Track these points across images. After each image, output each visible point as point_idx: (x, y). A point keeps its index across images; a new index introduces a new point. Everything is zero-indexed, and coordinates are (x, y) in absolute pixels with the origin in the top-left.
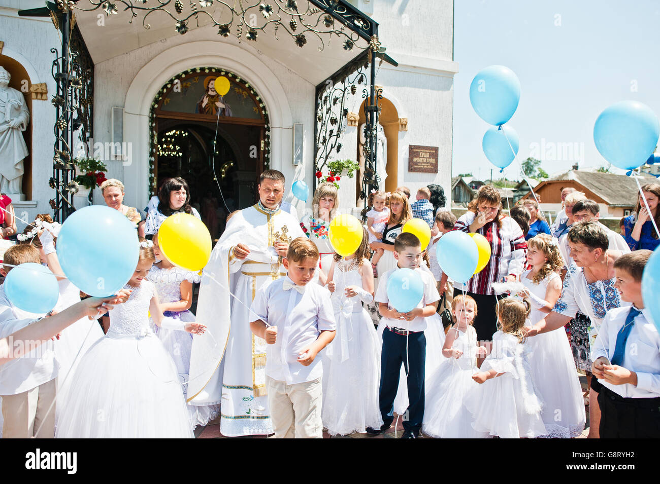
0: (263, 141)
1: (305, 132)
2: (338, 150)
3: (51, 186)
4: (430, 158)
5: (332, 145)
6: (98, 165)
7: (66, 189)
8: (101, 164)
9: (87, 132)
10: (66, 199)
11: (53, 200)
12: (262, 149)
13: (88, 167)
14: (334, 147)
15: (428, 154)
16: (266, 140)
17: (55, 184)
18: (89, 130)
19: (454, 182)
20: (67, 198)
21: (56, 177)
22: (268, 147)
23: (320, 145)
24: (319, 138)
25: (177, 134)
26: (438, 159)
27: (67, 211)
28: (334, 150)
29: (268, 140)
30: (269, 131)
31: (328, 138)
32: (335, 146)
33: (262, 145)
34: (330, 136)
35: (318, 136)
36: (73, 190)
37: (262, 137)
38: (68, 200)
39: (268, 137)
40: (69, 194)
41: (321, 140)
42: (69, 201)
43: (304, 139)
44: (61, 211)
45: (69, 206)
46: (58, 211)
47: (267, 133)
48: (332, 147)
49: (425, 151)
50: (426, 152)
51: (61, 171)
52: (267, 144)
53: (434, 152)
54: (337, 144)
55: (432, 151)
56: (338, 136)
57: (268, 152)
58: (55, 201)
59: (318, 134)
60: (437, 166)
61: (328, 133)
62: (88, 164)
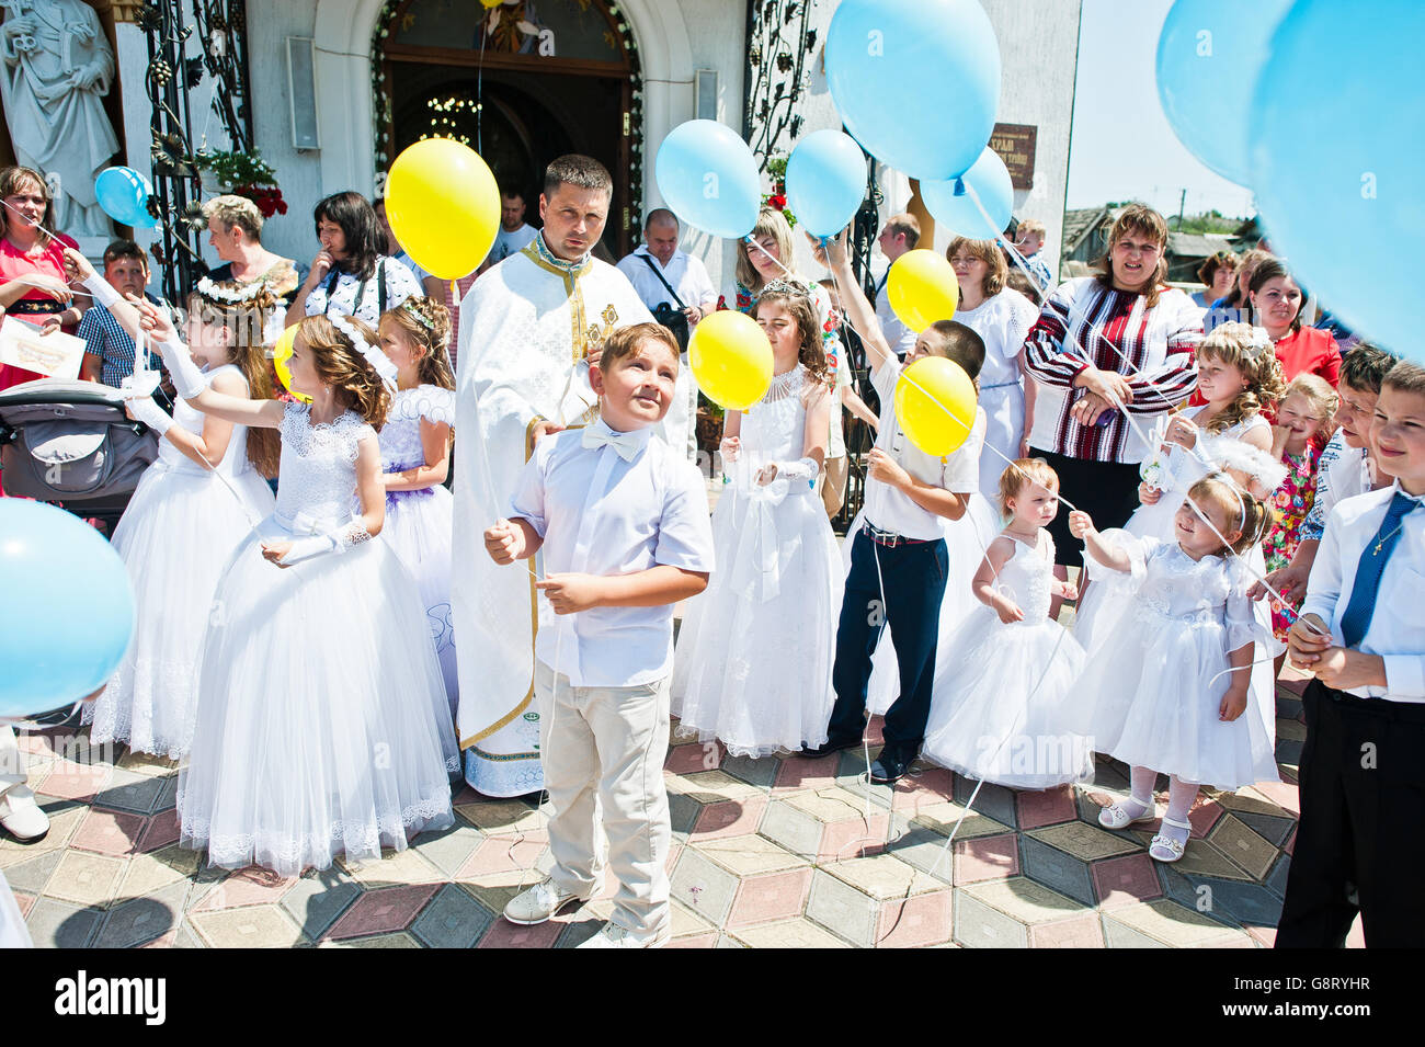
0: (627, 115)
1: (722, 90)
2: (793, 133)
3: (150, 213)
4: (1014, 152)
5: (781, 120)
6: (256, 170)
7: (183, 220)
8: (262, 169)
9: (235, 94)
10: (184, 243)
11: (157, 245)
12: (626, 134)
13: (236, 175)
14: (784, 126)
15: (1011, 143)
16: (634, 111)
17: (159, 208)
18: (238, 92)
19: (1088, 220)
20: (187, 239)
21: (159, 194)
22: (637, 128)
23: (756, 122)
24: (754, 104)
25: (459, 107)
26: (1034, 154)
27: (187, 268)
28: (786, 132)
29: (638, 110)
30: (640, 90)
31: (771, 104)
32: (786, 123)
33: (626, 124)
34: (778, 98)
35: (752, 100)
36: (198, 222)
37: (625, 104)
38: (188, 244)
39: (638, 104)
40: (192, 233)
41: (758, 109)
42: (193, 248)
43: (719, 108)
44: (176, 270)
45: (193, 259)
46: (171, 269)
47: (635, 94)
48: (781, 126)
49: (1004, 135)
50: (1007, 139)
51: (169, 180)
52: (637, 121)
53: (1026, 137)
54: (792, 118)
55: (1021, 137)
56: (793, 98)
57: (639, 139)
58: (162, 246)
59: (752, 94)
60: (1032, 173)
61: (773, 91)
62: (235, 167)
